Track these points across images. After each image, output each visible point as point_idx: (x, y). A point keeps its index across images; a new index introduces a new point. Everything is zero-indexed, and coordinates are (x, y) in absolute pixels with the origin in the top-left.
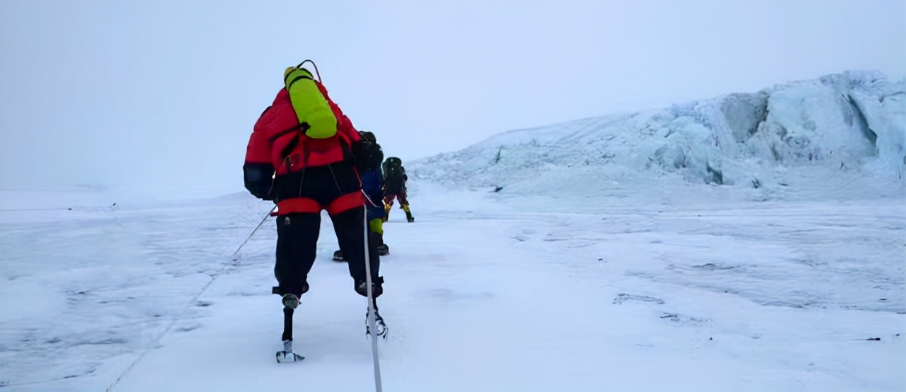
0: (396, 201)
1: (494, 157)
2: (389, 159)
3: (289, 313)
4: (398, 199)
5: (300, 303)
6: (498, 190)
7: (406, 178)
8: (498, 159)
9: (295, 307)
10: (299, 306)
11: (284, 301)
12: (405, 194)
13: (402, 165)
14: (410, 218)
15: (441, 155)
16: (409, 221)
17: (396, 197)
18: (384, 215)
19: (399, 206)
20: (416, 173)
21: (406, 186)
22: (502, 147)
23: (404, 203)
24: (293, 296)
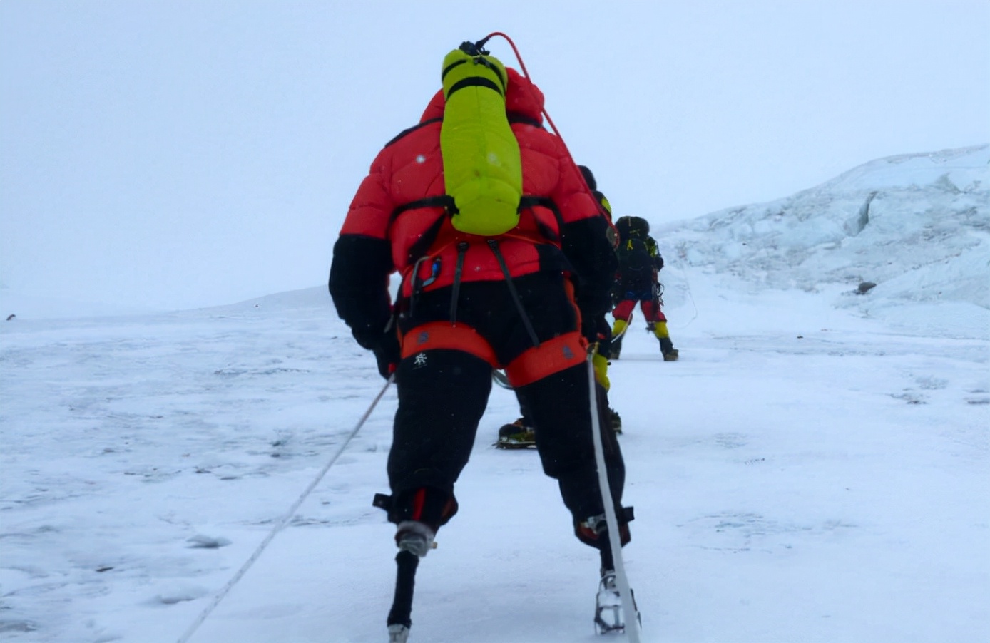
0: (637, 314)
1: (856, 214)
2: (621, 219)
3: (407, 565)
4: (643, 308)
5: (435, 546)
6: (865, 288)
7: (659, 263)
8: (864, 220)
9: (424, 554)
10: (431, 552)
11: (398, 538)
12: (657, 298)
13: (651, 234)
14: (668, 351)
15: (740, 211)
16: (666, 359)
17: (638, 305)
18: (610, 348)
19: (645, 324)
20: (683, 253)
21: (659, 280)
22: (874, 194)
23: (655, 318)
24: (421, 528)
